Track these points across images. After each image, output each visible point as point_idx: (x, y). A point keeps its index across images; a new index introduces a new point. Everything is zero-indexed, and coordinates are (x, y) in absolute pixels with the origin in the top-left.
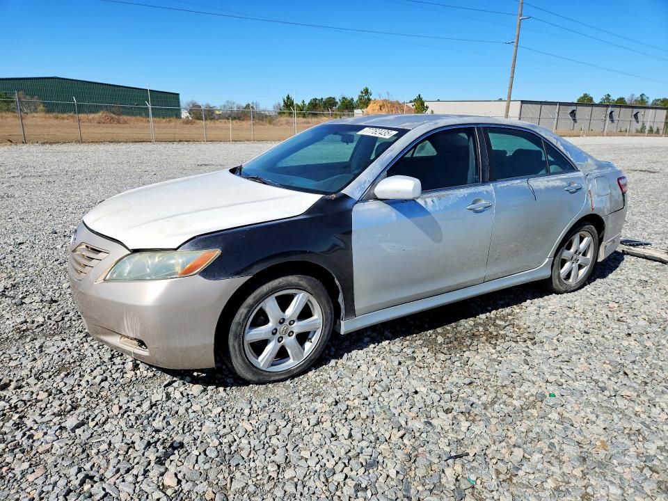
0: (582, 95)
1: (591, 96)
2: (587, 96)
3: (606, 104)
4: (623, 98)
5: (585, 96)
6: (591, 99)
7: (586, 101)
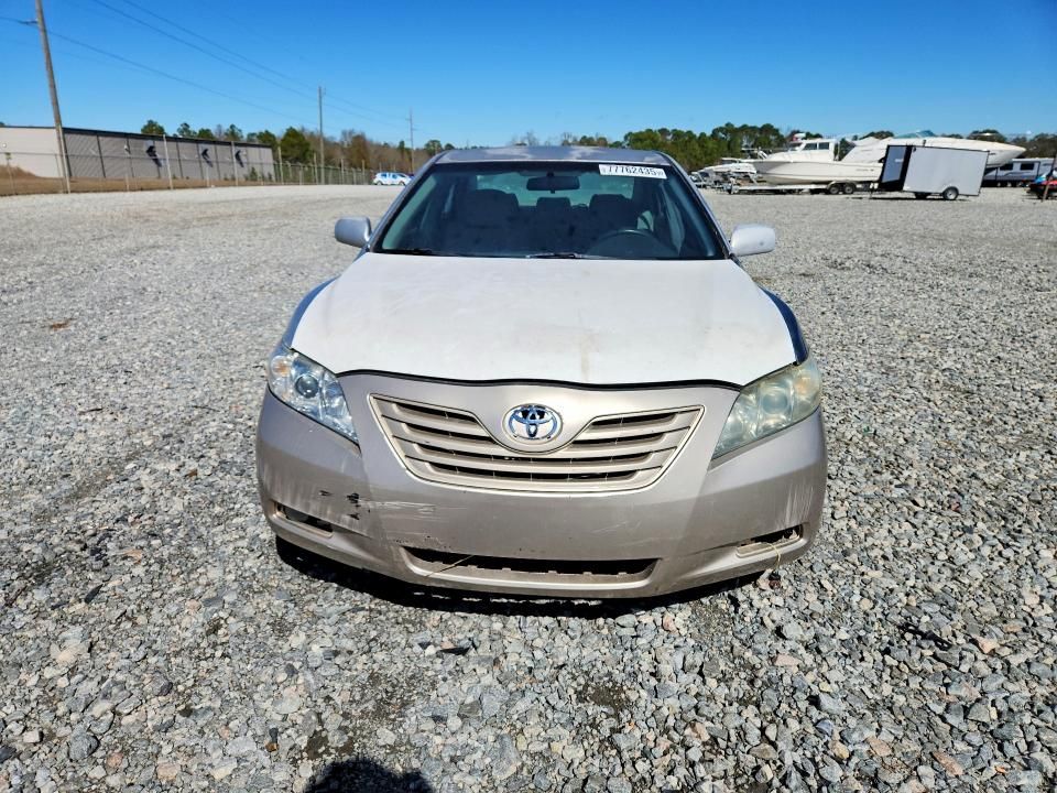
0: (146, 124)
1: (160, 124)
2: (155, 125)
3: (186, 137)
4: (208, 130)
5: (151, 124)
6: (161, 130)
7: (153, 132)
